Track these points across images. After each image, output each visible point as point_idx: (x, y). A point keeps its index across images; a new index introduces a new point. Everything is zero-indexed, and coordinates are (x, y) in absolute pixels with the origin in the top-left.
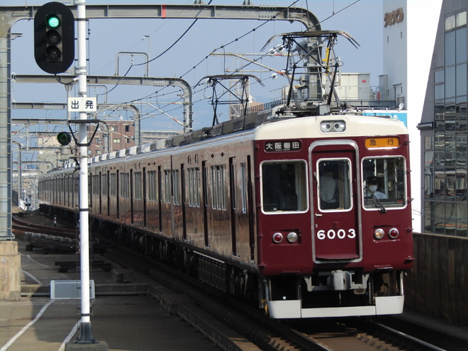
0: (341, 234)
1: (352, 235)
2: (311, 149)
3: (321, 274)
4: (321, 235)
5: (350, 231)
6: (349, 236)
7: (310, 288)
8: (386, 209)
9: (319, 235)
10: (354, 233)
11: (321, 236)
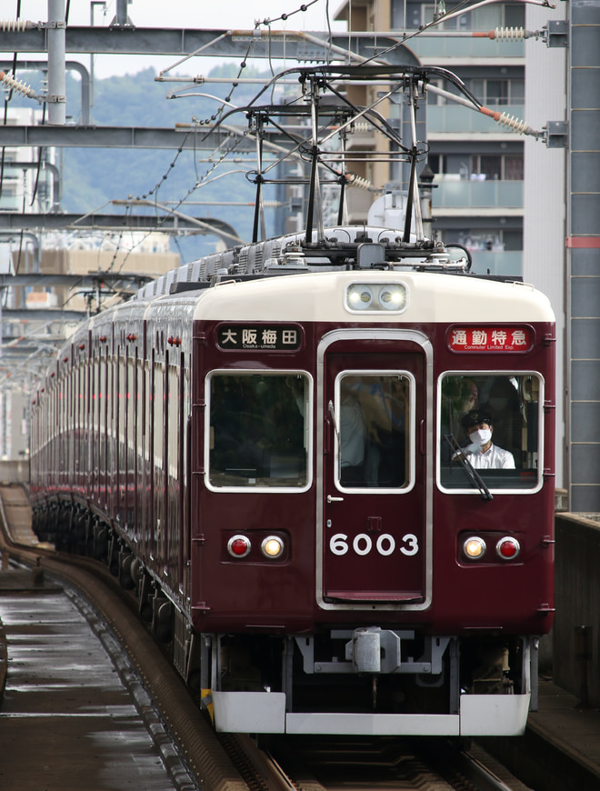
0: (386, 544)
1: (410, 548)
2: (322, 347)
3: (335, 634)
4: (338, 545)
5: (405, 539)
6: (403, 550)
7: (310, 666)
8: (492, 491)
9: (333, 546)
10: (414, 544)
11: (339, 548)
